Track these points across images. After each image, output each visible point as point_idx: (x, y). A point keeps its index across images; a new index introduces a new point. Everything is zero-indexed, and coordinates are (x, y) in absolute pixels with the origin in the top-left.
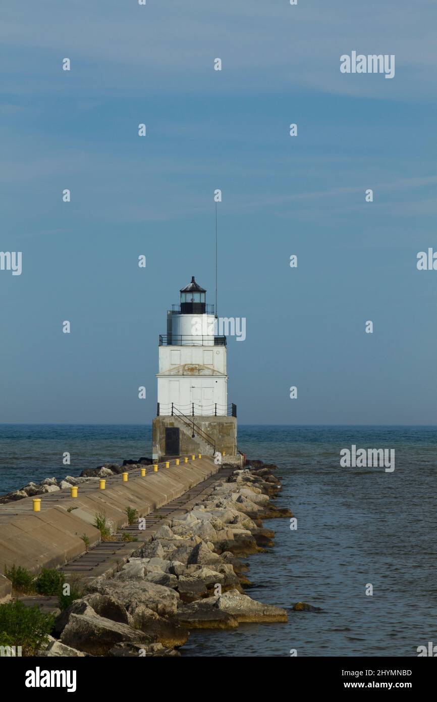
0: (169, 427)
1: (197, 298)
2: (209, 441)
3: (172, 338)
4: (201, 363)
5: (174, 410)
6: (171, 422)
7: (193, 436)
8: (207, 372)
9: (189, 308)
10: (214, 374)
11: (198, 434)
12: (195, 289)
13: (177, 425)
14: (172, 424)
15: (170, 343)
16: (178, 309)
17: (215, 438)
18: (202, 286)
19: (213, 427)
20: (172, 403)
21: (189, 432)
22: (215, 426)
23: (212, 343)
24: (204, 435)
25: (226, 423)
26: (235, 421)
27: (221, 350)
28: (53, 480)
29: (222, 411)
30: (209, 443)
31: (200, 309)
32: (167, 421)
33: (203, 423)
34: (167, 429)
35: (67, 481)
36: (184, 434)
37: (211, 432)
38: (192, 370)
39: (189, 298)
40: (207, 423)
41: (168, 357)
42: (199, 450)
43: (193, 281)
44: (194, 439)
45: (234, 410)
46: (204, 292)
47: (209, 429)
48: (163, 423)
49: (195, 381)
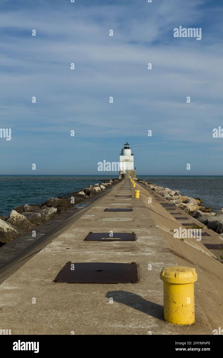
1: (127, 146)
2: (131, 175)
3: (122, 154)
4: (128, 159)
8: (130, 161)
9: (126, 148)
10: (131, 161)
11: (128, 173)
12: (127, 144)
15: (122, 155)
16: (123, 148)
18: (129, 144)
21: (126, 173)
22: (132, 172)
23: (131, 155)
24: (130, 173)
26: (135, 170)
27: (133, 156)
28: (98, 184)
29: (133, 169)
30: (130, 175)
31: (128, 148)
33: (129, 171)
35: (102, 185)
38: (127, 160)
39: (126, 146)
41: (122, 158)
43: (127, 142)
45: (135, 169)
46: (129, 145)
49: (128, 163)
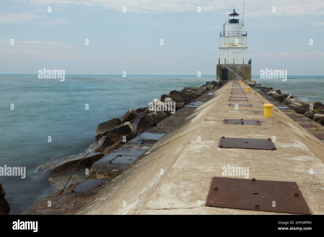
0: (224, 68)
1: (236, 17)
2: (241, 74)
3: (225, 33)
5: (226, 62)
6: (225, 66)
7: (234, 72)
8: (239, 46)
10: (243, 47)
11: (236, 71)
12: (235, 14)
13: (227, 67)
14: (225, 67)
15: (224, 35)
17: (243, 73)
18: (237, 13)
19: (242, 69)
20: (225, 59)
21: (232, 71)
22: (243, 68)
24: (238, 72)
25: (248, 67)
29: (246, 62)
32: (223, 66)
33: (238, 67)
34: (223, 69)
36: (230, 72)
37: (241, 71)
38: (233, 45)
39: (232, 17)
40: (240, 67)
41: (223, 41)
42: (236, 78)
43: (234, 11)
44: (234, 74)
46: (238, 15)
47: (240, 69)
48: (221, 67)
49: (235, 50)
